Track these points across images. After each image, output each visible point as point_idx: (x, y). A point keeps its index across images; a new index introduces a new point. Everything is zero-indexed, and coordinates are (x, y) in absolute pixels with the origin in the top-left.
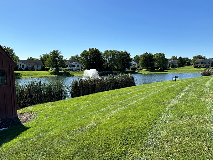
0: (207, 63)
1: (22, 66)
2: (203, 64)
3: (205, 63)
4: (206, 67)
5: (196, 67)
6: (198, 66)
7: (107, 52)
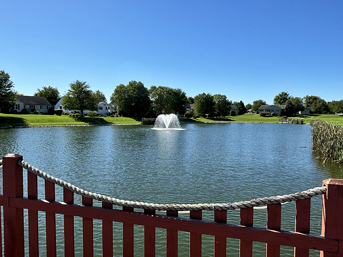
0: (275, 110)
1: (16, 105)
2: (270, 111)
3: (273, 111)
4: (274, 115)
5: (263, 115)
6: (265, 114)
7: (154, 88)
